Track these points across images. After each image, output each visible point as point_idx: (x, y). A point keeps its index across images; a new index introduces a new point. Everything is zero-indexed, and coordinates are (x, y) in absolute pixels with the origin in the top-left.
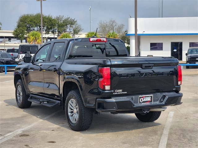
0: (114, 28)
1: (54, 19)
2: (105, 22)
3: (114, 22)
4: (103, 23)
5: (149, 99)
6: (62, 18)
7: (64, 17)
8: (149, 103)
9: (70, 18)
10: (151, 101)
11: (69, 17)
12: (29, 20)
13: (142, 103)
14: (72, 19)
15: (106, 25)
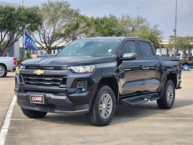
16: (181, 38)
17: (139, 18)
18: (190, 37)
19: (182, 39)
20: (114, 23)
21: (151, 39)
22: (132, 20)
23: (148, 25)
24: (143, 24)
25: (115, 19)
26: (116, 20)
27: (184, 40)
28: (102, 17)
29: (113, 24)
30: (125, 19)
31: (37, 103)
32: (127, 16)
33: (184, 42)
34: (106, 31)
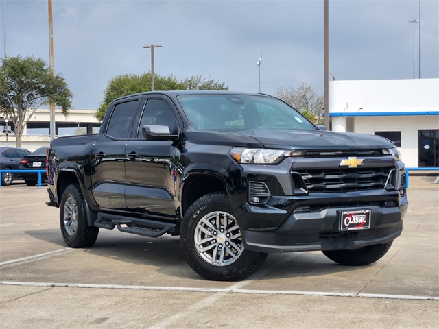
0: (309, 103)
1: (180, 85)
2: (289, 90)
3: (308, 90)
4: (284, 92)
6: (198, 82)
7: (201, 81)
9: (215, 82)
11: (211, 79)
12: (128, 86)
14: (218, 84)
15: (292, 97)
31: (356, 228)
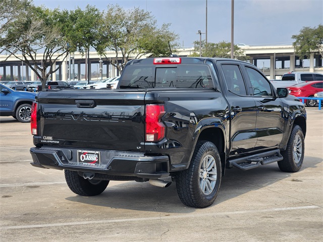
5: (94, 158)
8: (94, 164)
10: (97, 162)
13: (84, 162)
16: (213, 45)
17: (137, 11)
18: (227, 43)
19: (215, 46)
20: (94, 21)
21: (158, 48)
22: (126, 15)
23: (153, 23)
24: (144, 22)
25: (96, 13)
26: (97, 15)
27: (217, 48)
28: (74, 10)
29: (92, 23)
30: (113, 14)
32: (117, 9)
33: (217, 51)
34: (80, 34)
